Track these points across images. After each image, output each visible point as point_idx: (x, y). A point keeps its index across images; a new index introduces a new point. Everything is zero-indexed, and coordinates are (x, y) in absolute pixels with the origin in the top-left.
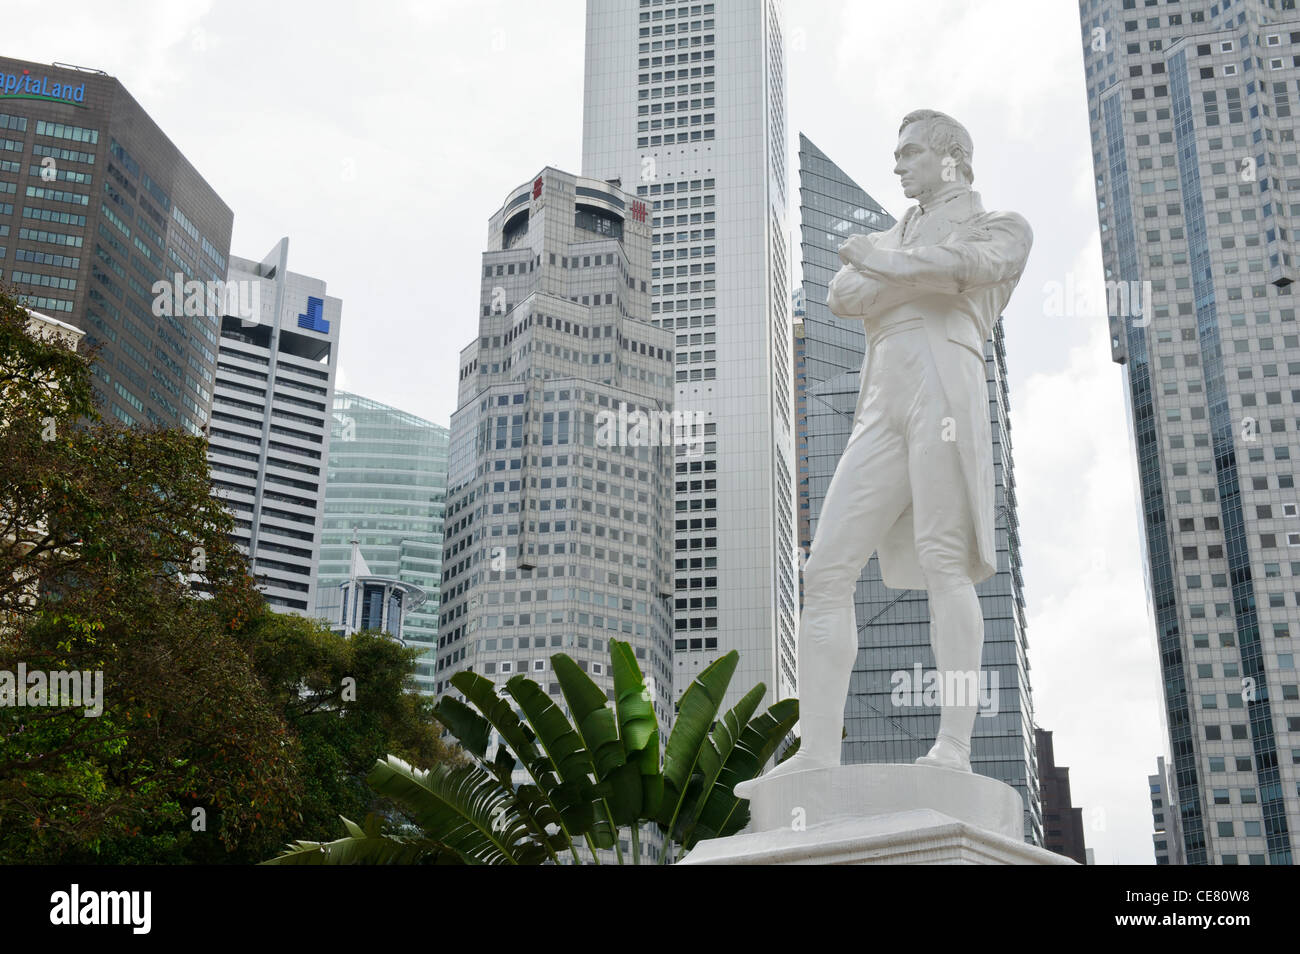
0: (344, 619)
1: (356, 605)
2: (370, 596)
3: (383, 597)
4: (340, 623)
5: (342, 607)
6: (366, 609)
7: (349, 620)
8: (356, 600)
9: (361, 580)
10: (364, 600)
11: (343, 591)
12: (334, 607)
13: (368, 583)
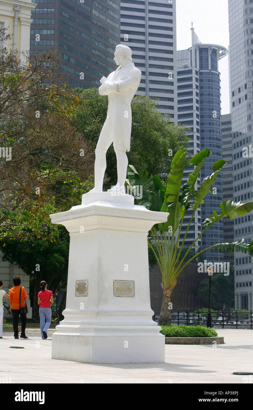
0: (191, 64)
1: (196, 57)
2: (202, 53)
3: (208, 53)
4: (190, 67)
5: (190, 59)
6: (201, 59)
7: (194, 65)
8: (196, 55)
9: (197, 46)
10: (199, 55)
11: (190, 52)
12: (186, 59)
13: (200, 47)
